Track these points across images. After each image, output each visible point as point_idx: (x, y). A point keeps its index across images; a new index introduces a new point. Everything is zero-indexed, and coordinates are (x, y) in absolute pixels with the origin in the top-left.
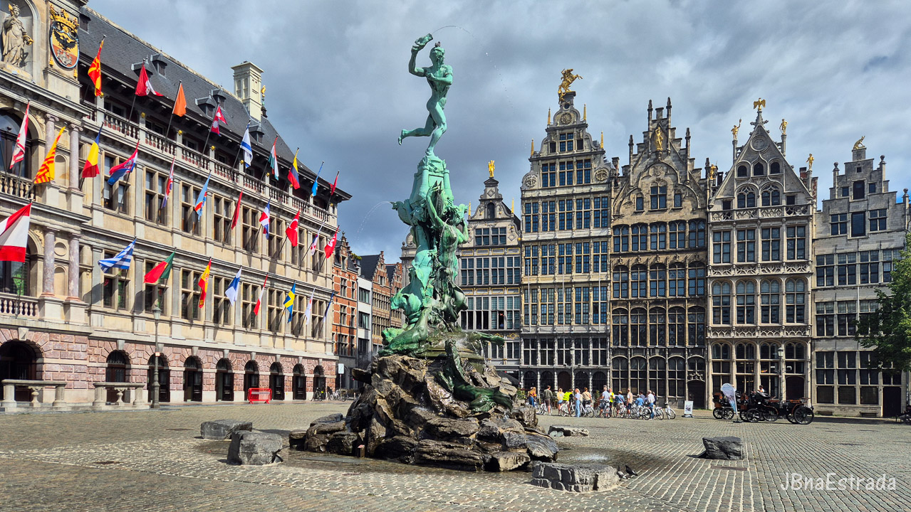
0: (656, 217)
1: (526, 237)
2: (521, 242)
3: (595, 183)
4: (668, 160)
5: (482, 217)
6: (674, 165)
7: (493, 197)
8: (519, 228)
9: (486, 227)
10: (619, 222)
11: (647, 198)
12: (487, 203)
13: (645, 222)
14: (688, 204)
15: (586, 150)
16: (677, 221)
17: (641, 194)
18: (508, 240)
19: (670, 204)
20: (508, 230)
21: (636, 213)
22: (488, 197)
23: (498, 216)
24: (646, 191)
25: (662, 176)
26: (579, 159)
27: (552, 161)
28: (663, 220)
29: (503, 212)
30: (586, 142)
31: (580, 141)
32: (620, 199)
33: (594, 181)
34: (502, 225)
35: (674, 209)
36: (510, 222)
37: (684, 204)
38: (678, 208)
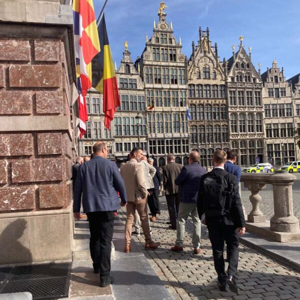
0: (207, 82)
1: (147, 86)
2: (145, 88)
3: (179, 61)
4: (210, 55)
5: (124, 72)
6: (213, 58)
7: (128, 61)
8: (143, 80)
9: (125, 77)
10: (191, 82)
11: (202, 72)
12: (125, 64)
13: (202, 84)
14: (219, 77)
15: (174, 44)
16: (215, 85)
17: (199, 70)
18: (138, 86)
19: (212, 76)
20: (138, 81)
21: (198, 79)
22: (126, 61)
23: (132, 72)
24: (201, 69)
25: (207, 63)
26: (171, 48)
27: (158, 47)
28: (209, 83)
29: (134, 70)
30: (173, 40)
31: (171, 39)
32: (191, 71)
33: (178, 60)
34: (134, 77)
35: (213, 79)
36: (138, 76)
37: (217, 77)
38: (215, 78)
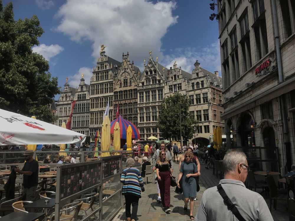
0: (125, 89)
1: (91, 97)
4: (128, 70)
5: (80, 91)
6: (130, 72)
7: (83, 84)
8: (89, 94)
9: (81, 94)
10: (115, 91)
11: (123, 83)
12: (81, 86)
13: (122, 90)
14: (133, 84)
15: (107, 69)
16: (130, 90)
17: (121, 81)
18: (86, 98)
19: (128, 84)
20: (87, 94)
21: (120, 88)
24: (122, 80)
25: (126, 76)
26: (106, 71)
27: (99, 73)
28: (127, 89)
29: (85, 89)
30: (107, 66)
31: (106, 66)
32: (116, 83)
33: (109, 78)
34: (85, 93)
35: (129, 86)
36: (87, 92)
37: (132, 84)
38: (130, 86)
